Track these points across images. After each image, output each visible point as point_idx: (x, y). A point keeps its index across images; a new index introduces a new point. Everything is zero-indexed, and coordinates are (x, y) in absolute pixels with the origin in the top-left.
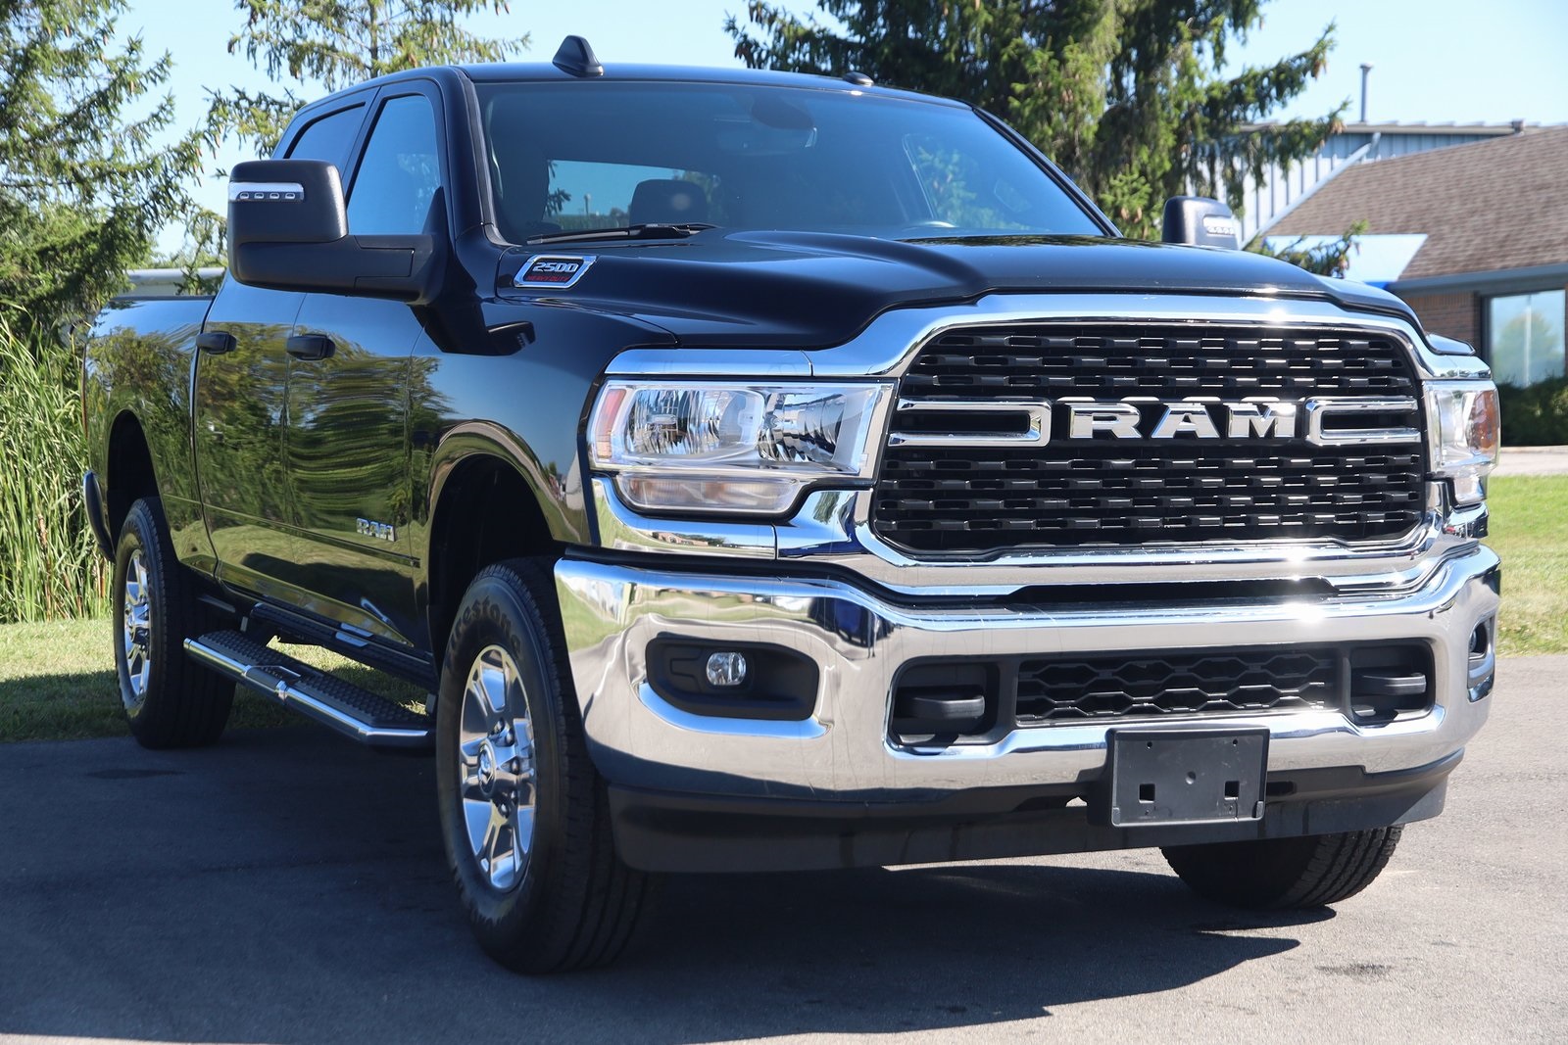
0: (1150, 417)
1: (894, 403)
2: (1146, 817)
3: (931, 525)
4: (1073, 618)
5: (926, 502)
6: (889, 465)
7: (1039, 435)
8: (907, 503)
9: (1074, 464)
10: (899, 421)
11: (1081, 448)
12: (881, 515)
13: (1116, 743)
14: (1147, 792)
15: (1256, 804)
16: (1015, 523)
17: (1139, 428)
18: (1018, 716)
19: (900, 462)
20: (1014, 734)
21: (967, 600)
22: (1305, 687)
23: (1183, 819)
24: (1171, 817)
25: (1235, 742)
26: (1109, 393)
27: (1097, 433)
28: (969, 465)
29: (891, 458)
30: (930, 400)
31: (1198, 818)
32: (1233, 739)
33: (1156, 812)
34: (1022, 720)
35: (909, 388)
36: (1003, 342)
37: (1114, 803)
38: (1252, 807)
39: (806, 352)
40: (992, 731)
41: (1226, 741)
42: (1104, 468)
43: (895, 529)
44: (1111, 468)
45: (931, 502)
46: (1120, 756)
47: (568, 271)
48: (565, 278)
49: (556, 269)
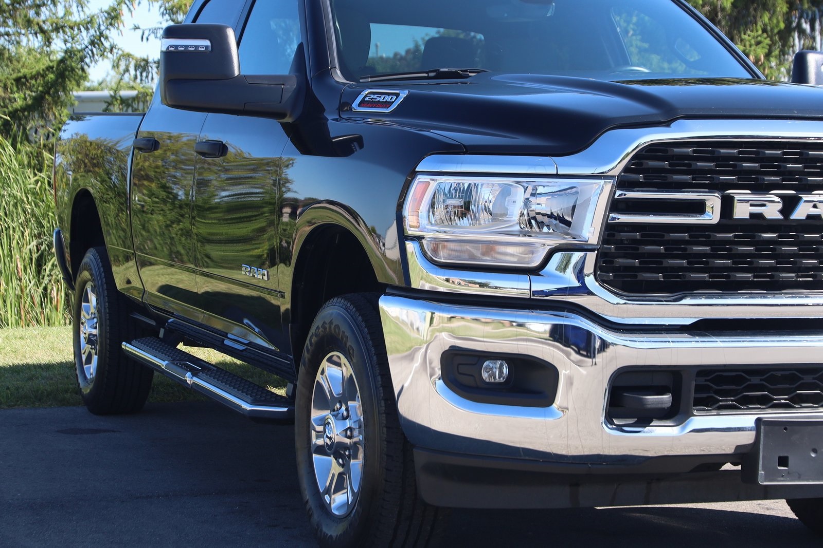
0: (789, 204)
1: (613, 193)
2: (782, 479)
3: (636, 276)
4: (732, 341)
5: (633, 261)
6: (608, 235)
7: (712, 216)
8: (621, 261)
9: (736, 236)
10: (616, 205)
11: (741, 225)
12: (602, 269)
13: (762, 427)
14: (783, 461)
16: (694, 276)
17: (781, 212)
18: (694, 408)
19: (616, 233)
20: (692, 420)
21: (660, 327)
23: (808, 480)
24: (799, 479)
26: (761, 188)
27: (752, 215)
28: (663, 236)
29: (610, 230)
30: (638, 191)
31: (818, 480)
33: (789, 475)
34: (698, 410)
35: (623, 183)
36: (688, 152)
37: (760, 468)
39: (553, 158)
40: (676, 417)
42: (757, 239)
43: (612, 278)
44: (762, 239)
45: (637, 261)
46: (765, 436)
47: (389, 100)
48: (387, 104)
49: (381, 99)
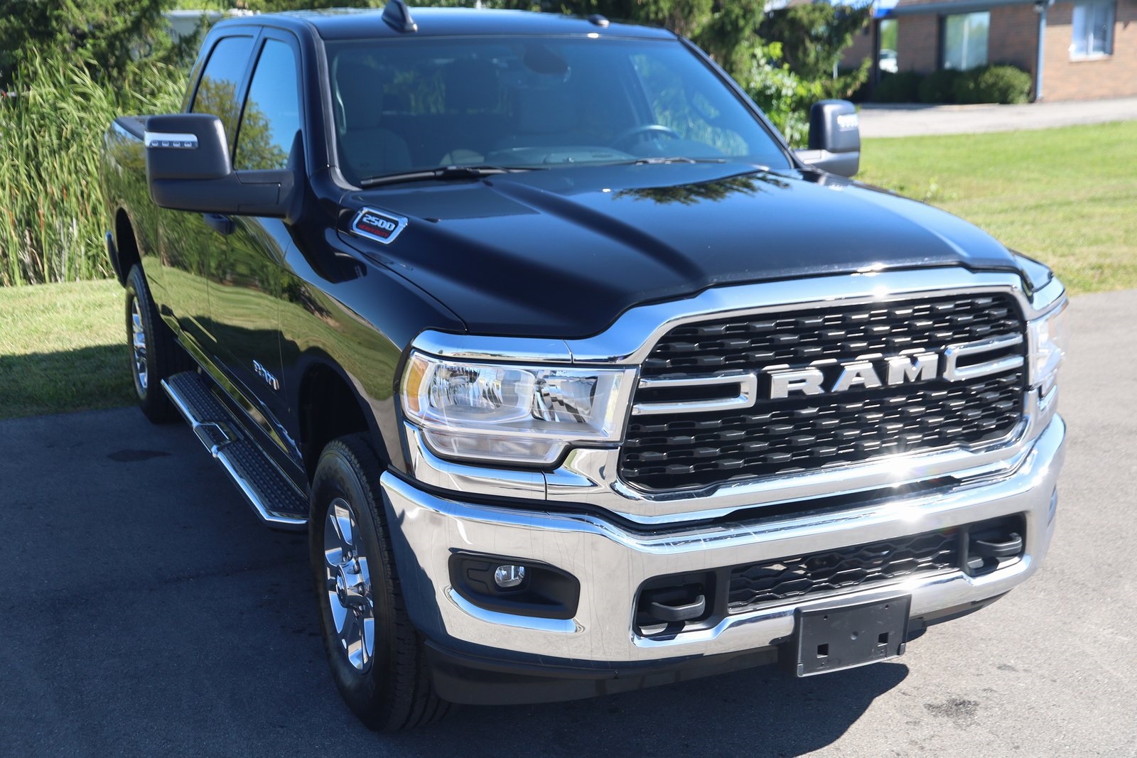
0: (832, 374)
1: (636, 382)
2: (821, 668)
3: (664, 470)
4: (770, 531)
5: (661, 454)
6: (632, 428)
7: (746, 400)
8: (646, 455)
9: (773, 416)
10: (641, 396)
11: (780, 404)
12: (627, 465)
13: (802, 619)
14: (823, 649)
15: (900, 646)
16: (728, 464)
17: (822, 386)
18: (729, 605)
19: (641, 426)
20: (727, 620)
21: (692, 523)
22: (936, 555)
23: (848, 665)
24: (839, 665)
25: (887, 606)
26: (799, 361)
27: (791, 393)
28: (694, 425)
29: (634, 424)
30: (665, 379)
31: (859, 662)
32: (886, 604)
33: (829, 663)
34: (733, 607)
35: (648, 370)
36: (721, 331)
37: (799, 661)
38: (897, 648)
39: (567, 341)
40: (709, 619)
41: (881, 607)
42: (796, 417)
43: (637, 475)
44: (801, 417)
45: (665, 454)
46: (804, 628)
47: (387, 228)
48: (386, 234)
49: (379, 224)
